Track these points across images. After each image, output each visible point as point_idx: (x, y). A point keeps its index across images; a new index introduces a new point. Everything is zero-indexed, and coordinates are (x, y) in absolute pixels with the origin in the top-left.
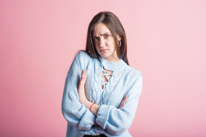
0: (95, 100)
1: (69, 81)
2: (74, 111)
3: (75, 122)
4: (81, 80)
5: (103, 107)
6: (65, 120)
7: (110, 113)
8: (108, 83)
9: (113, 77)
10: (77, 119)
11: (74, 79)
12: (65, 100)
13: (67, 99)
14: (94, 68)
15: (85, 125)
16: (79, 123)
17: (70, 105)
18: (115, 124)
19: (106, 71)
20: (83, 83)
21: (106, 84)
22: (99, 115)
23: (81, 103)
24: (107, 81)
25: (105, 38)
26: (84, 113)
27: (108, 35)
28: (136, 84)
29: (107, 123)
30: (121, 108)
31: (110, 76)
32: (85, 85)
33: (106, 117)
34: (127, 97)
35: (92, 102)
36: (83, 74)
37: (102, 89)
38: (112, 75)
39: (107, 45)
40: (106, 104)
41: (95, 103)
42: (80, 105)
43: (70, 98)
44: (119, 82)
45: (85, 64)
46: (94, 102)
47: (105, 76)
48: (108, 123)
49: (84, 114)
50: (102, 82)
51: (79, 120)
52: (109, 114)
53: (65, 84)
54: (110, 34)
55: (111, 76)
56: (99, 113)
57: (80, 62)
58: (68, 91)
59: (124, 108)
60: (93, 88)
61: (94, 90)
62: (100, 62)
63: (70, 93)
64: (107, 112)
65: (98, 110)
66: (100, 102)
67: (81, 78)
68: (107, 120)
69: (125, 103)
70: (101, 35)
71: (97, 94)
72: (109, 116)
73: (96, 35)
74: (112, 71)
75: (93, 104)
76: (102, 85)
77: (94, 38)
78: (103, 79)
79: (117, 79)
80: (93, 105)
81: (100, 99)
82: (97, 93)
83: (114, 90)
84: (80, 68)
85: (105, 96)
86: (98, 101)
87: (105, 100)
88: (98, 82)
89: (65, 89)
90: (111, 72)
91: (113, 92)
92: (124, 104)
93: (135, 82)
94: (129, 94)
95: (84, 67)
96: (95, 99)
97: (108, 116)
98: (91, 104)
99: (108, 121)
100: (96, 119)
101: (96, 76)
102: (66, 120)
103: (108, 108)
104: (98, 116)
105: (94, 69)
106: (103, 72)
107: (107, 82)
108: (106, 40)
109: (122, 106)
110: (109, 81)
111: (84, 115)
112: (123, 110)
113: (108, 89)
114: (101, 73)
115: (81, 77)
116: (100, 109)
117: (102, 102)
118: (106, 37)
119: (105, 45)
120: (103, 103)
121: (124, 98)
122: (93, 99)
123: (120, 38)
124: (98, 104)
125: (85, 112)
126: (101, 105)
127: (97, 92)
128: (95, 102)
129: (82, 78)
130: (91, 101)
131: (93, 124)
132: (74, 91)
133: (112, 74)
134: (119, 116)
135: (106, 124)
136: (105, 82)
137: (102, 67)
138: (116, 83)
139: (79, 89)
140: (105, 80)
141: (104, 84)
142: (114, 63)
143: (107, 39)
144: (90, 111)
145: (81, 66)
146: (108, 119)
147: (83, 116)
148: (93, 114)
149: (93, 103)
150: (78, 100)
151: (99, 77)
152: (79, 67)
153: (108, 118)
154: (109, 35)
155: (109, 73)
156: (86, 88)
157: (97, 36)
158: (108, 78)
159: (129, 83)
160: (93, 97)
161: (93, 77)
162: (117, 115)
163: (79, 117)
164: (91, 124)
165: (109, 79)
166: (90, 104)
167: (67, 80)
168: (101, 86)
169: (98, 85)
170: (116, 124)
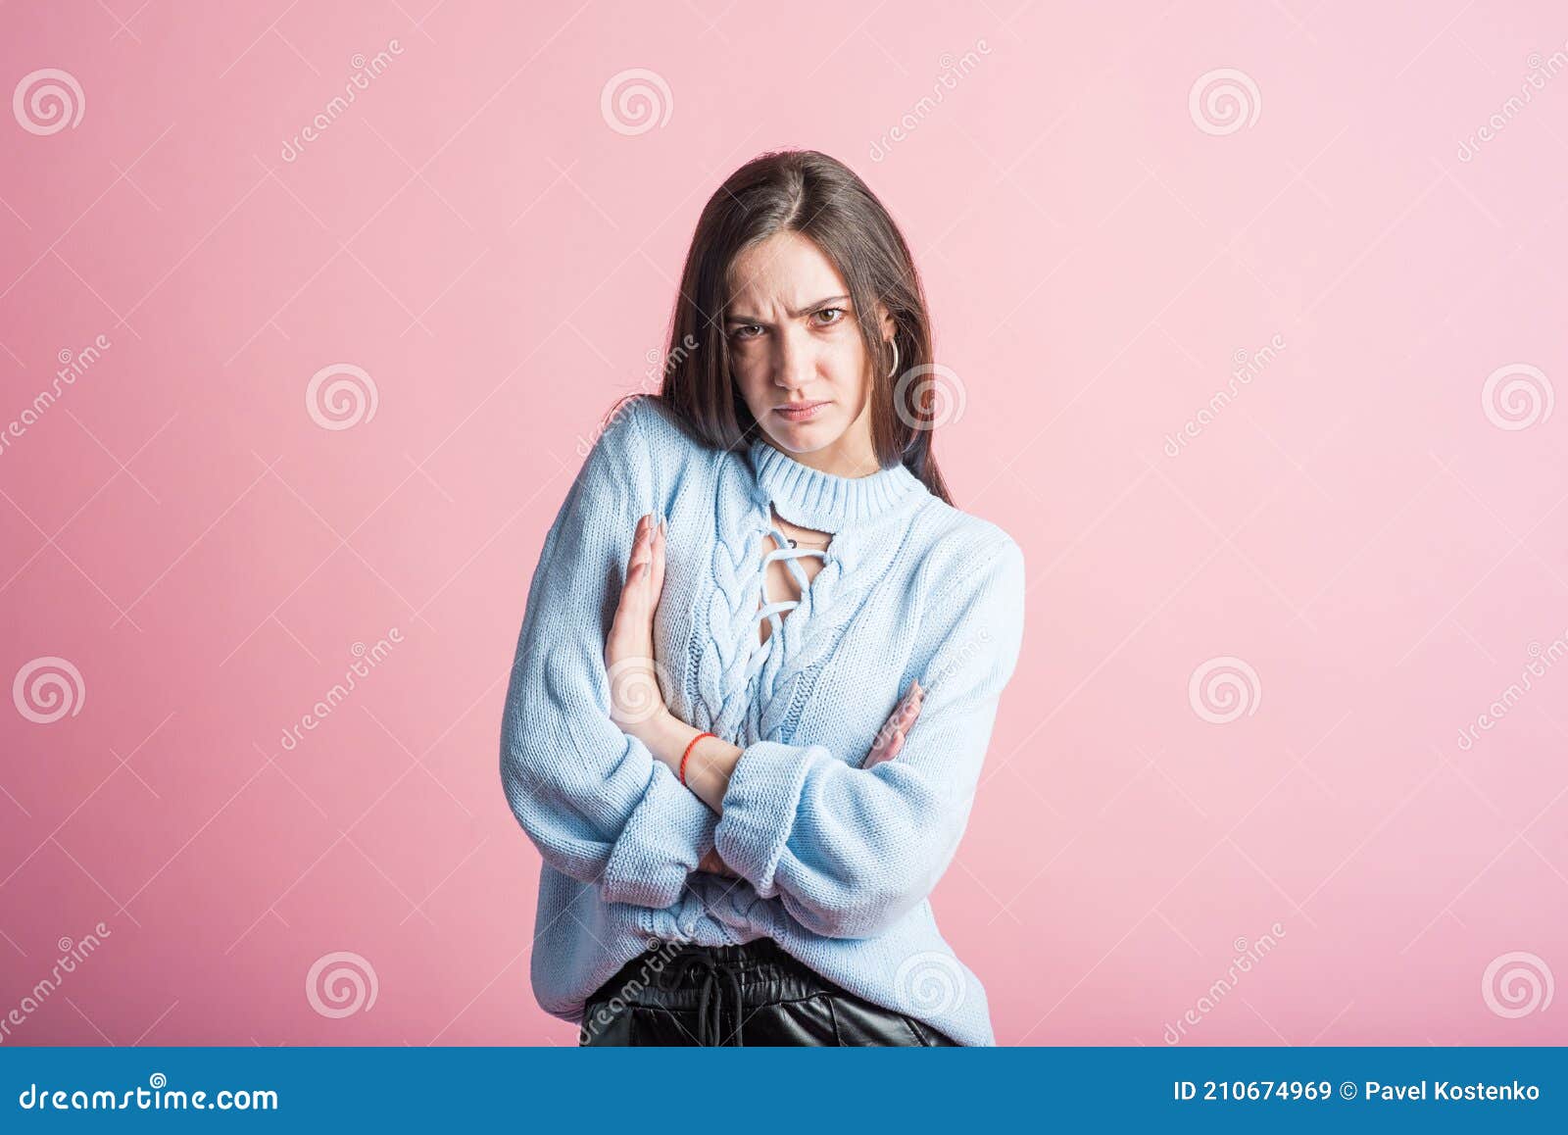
0: (715, 713)
1: (553, 592)
2: (578, 776)
3: (585, 848)
4: (627, 585)
5: (764, 754)
6: (523, 832)
7: (802, 794)
8: (801, 611)
9: (831, 569)
10: (597, 830)
11: (588, 578)
12: (521, 709)
13: (535, 698)
14: (713, 509)
15: (644, 867)
16: (607, 856)
17: (551, 742)
18: (834, 867)
19: (787, 530)
20: (639, 600)
21: (784, 615)
22: (737, 803)
23: (624, 732)
24: (795, 594)
25: (816, 329)
26: (638, 790)
27: (832, 310)
28: (975, 612)
29: (781, 854)
30: (875, 767)
31: (814, 565)
32: (655, 615)
33: (779, 816)
34: (916, 699)
35: (695, 726)
36: (645, 546)
37: (763, 643)
38: (827, 559)
39: (823, 372)
40: (786, 741)
41: (713, 733)
42: (620, 741)
43: (553, 695)
44: (869, 602)
45: (656, 484)
46: (706, 725)
47: (781, 565)
48: (789, 852)
49: (641, 798)
50: (763, 601)
51: (609, 834)
52: (798, 797)
53: (528, 607)
54: (843, 304)
55: (821, 562)
56: (734, 790)
57: (625, 466)
58: (542, 652)
59: (893, 764)
60: (704, 636)
61: (710, 652)
62: (752, 472)
63: (559, 661)
64: (787, 790)
65: (727, 773)
66: (744, 725)
67: (632, 572)
68: (785, 838)
69: (900, 735)
70: (791, 315)
71: (725, 673)
72: (800, 810)
73: (756, 310)
74: (824, 533)
75: (702, 736)
76: (763, 614)
77: (739, 331)
78: (769, 582)
79: (858, 585)
80: (697, 747)
81: (749, 708)
82: (726, 666)
83: (837, 654)
84: (623, 507)
85: (775, 691)
86: (733, 717)
87: (779, 715)
88: (736, 600)
89: (527, 641)
90: (823, 540)
91: (830, 667)
92: (893, 741)
93: (969, 603)
94: (928, 678)
95: (648, 502)
96: (711, 705)
97: (793, 814)
98: (686, 733)
99: (787, 844)
100: (716, 832)
101: (726, 564)
102: (529, 833)
103: (796, 761)
104: (731, 813)
105: (712, 515)
106: (773, 538)
107: (791, 604)
108: (821, 343)
109: (886, 754)
110: (805, 596)
111: (638, 811)
112: (885, 776)
113: (795, 642)
114: (759, 544)
115: (630, 562)
116: (742, 770)
117: (759, 724)
118: (821, 322)
119: (813, 374)
120: (765, 732)
121: (898, 707)
122: (702, 709)
123: (892, 321)
124: (736, 743)
125: (642, 785)
126: (748, 744)
127: (728, 658)
128: (712, 724)
129: (638, 567)
130: (689, 716)
131: (693, 863)
132: (583, 649)
133: (826, 550)
134: (863, 818)
135: (775, 859)
136: (781, 600)
137: (767, 510)
138: (852, 612)
139: (614, 635)
140: (782, 591)
141: (773, 609)
142: (843, 482)
143: (828, 336)
144: (679, 784)
145: (632, 497)
146: (788, 832)
147: (630, 814)
148: (699, 799)
149: (698, 733)
150: (603, 709)
151: (744, 567)
152: (617, 500)
153: (790, 827)
154: (837, 314)
155: (812, 547)
156: (659, 633)
157: (767, 316)
158: (800, 574)
159: (933, 608)
160: (703, 691)
161: (707, 563)
162: (847, 807)
163: (608, 817)
164: (681, 864)
165: (804, 584)
166: (684, 733)
167: (542, 582)
168: (758, 625)
169: (735, 615)
170: (837, 860)
